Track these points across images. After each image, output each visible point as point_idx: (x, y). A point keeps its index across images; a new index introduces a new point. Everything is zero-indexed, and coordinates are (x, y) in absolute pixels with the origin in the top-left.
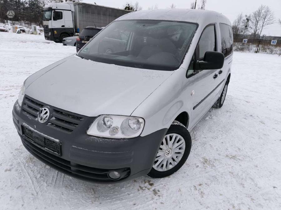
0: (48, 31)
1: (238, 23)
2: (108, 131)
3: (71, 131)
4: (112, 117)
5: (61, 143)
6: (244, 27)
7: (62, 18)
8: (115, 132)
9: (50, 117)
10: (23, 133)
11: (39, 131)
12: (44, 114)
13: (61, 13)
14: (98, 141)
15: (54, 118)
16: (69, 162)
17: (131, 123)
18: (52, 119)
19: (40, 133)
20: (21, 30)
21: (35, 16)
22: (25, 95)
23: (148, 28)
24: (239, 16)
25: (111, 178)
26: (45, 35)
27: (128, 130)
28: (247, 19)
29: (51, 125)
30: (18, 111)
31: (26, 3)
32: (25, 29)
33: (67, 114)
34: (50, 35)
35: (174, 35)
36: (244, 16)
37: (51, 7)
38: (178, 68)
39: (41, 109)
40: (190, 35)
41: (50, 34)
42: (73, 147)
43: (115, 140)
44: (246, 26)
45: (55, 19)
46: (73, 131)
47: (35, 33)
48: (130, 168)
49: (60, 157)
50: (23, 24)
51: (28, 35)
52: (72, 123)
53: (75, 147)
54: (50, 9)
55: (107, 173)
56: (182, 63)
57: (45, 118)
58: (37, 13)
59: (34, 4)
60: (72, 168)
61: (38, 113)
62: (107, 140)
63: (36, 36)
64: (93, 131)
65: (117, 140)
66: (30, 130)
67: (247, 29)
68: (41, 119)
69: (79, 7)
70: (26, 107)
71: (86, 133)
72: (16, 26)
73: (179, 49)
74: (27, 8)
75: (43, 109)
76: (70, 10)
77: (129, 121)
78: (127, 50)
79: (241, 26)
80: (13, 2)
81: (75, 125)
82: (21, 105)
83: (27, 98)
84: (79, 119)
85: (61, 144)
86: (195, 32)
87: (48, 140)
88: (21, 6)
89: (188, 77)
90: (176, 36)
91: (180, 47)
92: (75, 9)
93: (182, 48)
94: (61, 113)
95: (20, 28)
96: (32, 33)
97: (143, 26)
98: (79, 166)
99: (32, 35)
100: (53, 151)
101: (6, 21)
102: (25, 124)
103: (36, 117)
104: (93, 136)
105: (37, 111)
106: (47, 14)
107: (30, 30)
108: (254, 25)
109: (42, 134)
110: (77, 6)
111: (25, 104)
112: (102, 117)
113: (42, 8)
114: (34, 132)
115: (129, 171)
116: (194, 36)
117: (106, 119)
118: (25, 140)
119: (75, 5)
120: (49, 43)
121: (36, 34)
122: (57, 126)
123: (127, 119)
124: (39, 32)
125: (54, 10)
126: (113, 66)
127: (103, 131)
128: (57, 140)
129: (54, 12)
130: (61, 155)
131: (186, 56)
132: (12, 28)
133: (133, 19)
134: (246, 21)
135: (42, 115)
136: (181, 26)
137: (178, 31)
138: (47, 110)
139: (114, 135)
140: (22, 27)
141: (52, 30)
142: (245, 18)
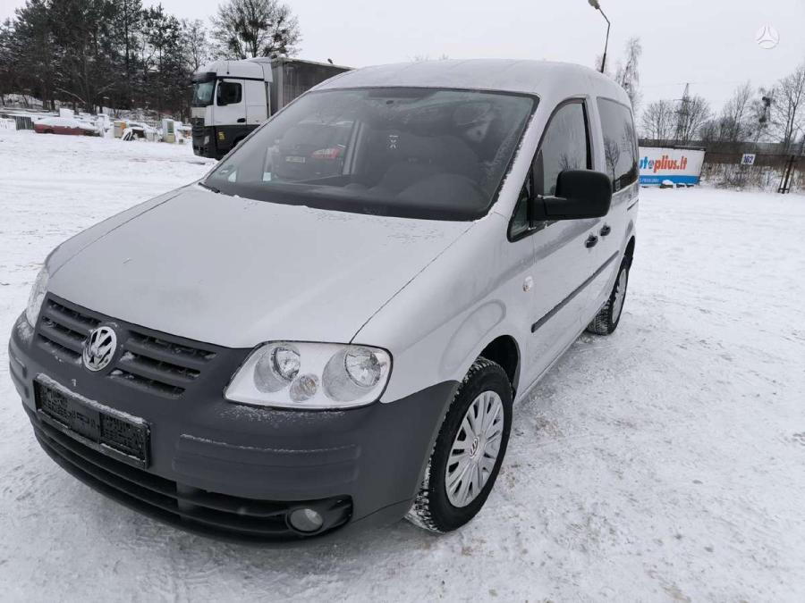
0: (203, 133)
1: (738, 108)
2: (287, 388)
3: (181, 390)
4: (299, 347)
5: (149, 428)
6: (755, 121)
7: (239, 100)
8: (306, 393)
9: (120, 352)
10: (39, 404)
11: (85, 396)
12: (101, 346)
13: (237, 87)
14: (256, 418)
15: (129, 356)
16: (172, 485)
17: (353, 364)
18: (124, 358)
19: (87, 401)
20: (135, 131)
21: (174, 95)
22: (49, 294)
23: (402, 108)
24: (741, 91)
25: (296, 529)
26: (194, 142)
27: (343, 384)
28: (764, 99)
29: (120, 375)
30: (27, 342)
31: (153, 63)
32: (145, 127)
33: (170, 343)
34: (208, 144)
35: (473, 125)
36: (757, 91)
37: (214, 71)
38: (484, 213)
39: (91, 331)
40: (516, 126)
41: (207, 140)
42: (183, 438)
43: (307, 414)
44: (763, 120)
45: (221, 103)
46: (183, 390)
47: (170, 138)
48: (350, 497)
49: (146, 470)
50: (142, 117)
51: (152, 144)
52: (182, 369)
53: (190, 436)
54: (211, 77)
55: (284, 515)
56: (495, 199)
57: (105, 356)
58: (178, 86)
59: (173, 64)
60: (182, 503)
61: (83, 343)
62: (283, 413)
63: (173, 146)
64: (244, 389)
65: (312, 414)
66: (59, 395)
67: (766, 126)
68: (92, 361)
69: (285, 71)
70: (48, 329)
71: (223, 395)
72: (123, 120)
73: (487, 163)
74: (154, 75)
75: (99, 330)
76: (262, 80)
77: (349, 358)
78: (346, 172)
79: (747, 117)
80: (119, 60)
81: (191, 374)
82: (33, 323)
83: (52, 302)
84: (203, 357)
85: (148, 431)
86: (530, 118)
87: (111, 419)
88: (139, 70)
89: (512, 238)
90: (478, 128)
91: (491, 158)
92: (275, 77)
93: (495, 160)
94: (152, 340)
95: (132, 126)
96: (162, 140)
97: (388, 103)
98: (201, 494)
99: (163, 143)
100: (125, 451)
101: (98, 108)
102: (44, 378)
103: (77, 354)
104: (243, 404)
105: (81, 337)
106: (203, 90)
107: (158, 133)
108: (784, 116)
109: (95, 403)
110: (280, 69)
111: (47, 320)
112: (270, 350)
113: (192, 74)
114: (71, 398)
115: (347, 506)
116: (526, 127)
117: (281, 356)
118: (44, 424)
119: (274, 66)
120: (204, 164)
121: (173, 141)
122: (138, 378)
123: (341, 354)
124: (179, 136)
125: (221, 78)
126: (303, 209)
127: (270, 390)
128: (139, 421)
129: (220, 84)
130: (150, 463)
131: (506, 181)
132: (112, 127)
133: (359, 85)
134: (763, 104)
135: (94, 348)
136: (491, 102)
137: (483, 117)
138: (111, 333)
139: (304, 399)
140: (138, 124)
141: (214, 130)
142: (758, 97)
